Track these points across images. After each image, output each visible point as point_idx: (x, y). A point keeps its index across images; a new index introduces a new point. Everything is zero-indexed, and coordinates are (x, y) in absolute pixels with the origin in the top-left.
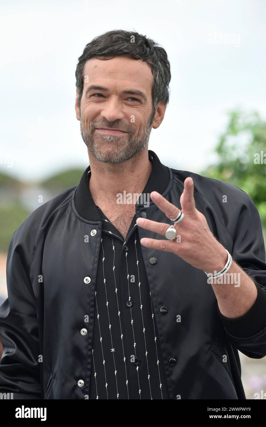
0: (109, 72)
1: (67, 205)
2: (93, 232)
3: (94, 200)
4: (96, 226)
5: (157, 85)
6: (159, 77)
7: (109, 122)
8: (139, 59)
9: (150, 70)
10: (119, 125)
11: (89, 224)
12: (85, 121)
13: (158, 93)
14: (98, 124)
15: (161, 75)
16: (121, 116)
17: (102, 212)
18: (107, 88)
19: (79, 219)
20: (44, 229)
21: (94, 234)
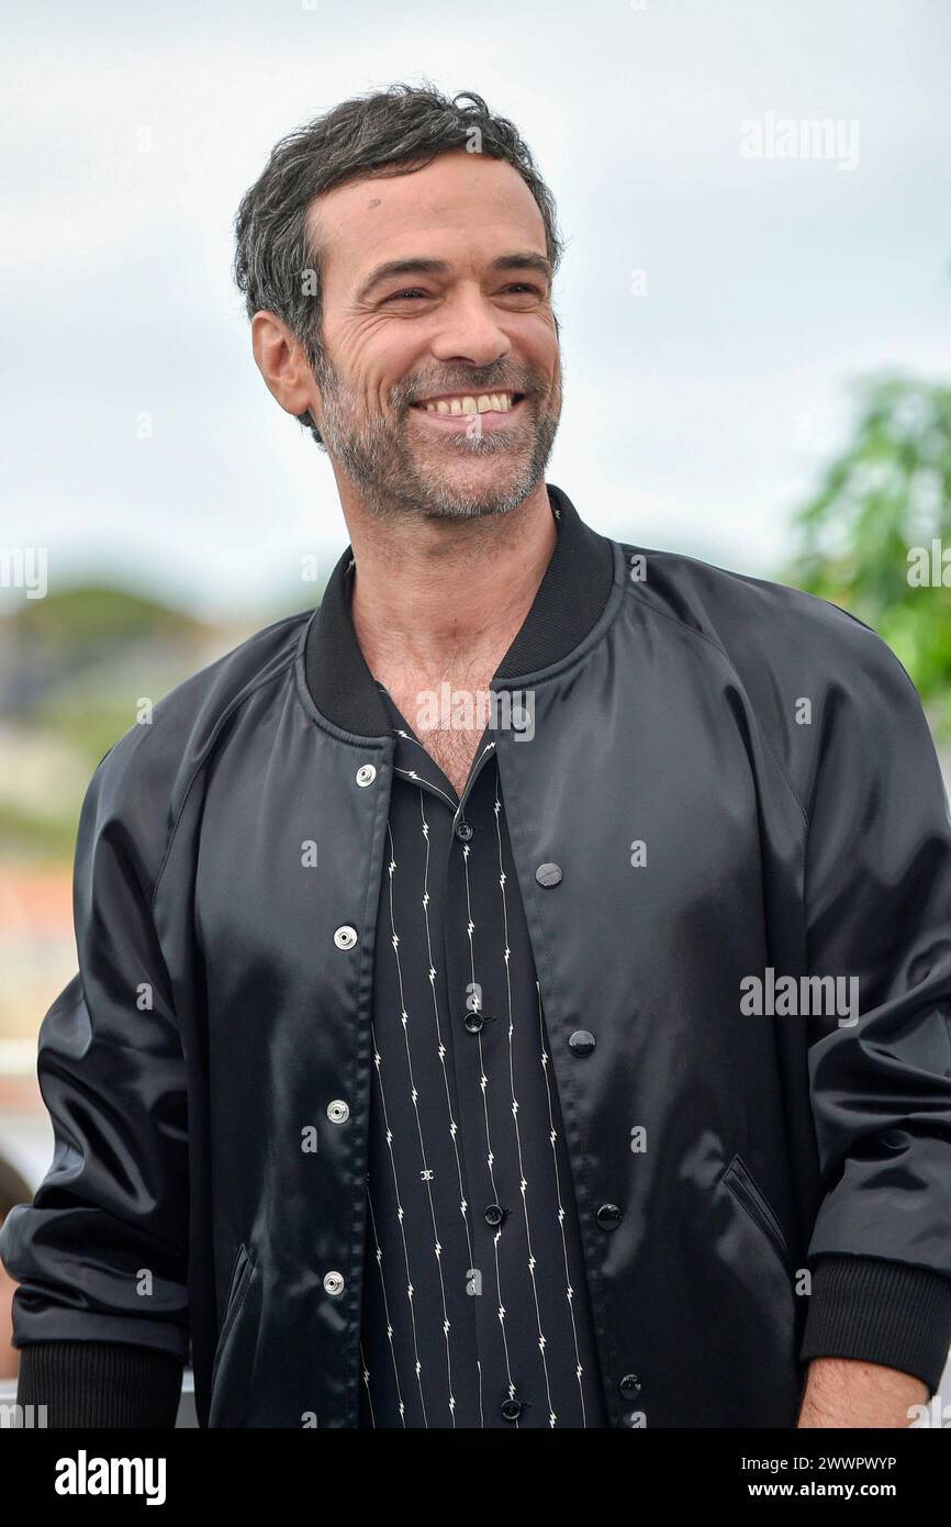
1: (281, 676)
2: (364, 774)
3: (368, 662)
4: (375, 752)
7: (474, 370)
10: (504, 374)
11: (352, 744)
12: (371, 386)
17: (392, 703)
18: (442, 258)
19: (318, 725)
20: (200, 760)
21: (367, 779)
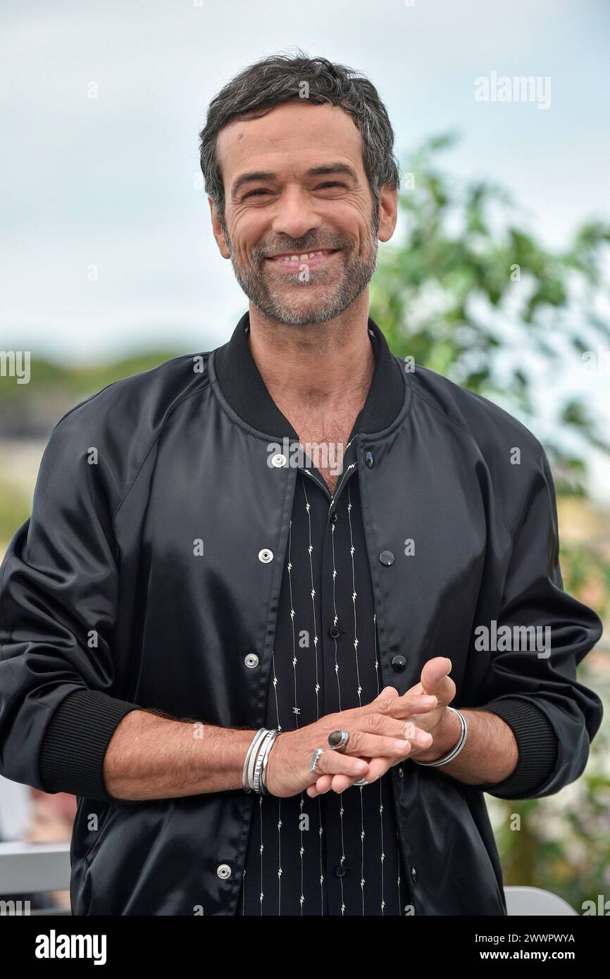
0: (271, 141)
1: (202, 391)
5: (372, 149)
6: (371, 132)
7: (294, 240)
8: (326, 101)
9: (352, 121)
10: (316, 240)
11: (266, 440)
12: (241, 249)
13: (376, 166)
14: (271, 248)
15: (375, 129)
16: (315, 221)
18: (273, 172)
19: (240, 426)
20: (158, 431)
